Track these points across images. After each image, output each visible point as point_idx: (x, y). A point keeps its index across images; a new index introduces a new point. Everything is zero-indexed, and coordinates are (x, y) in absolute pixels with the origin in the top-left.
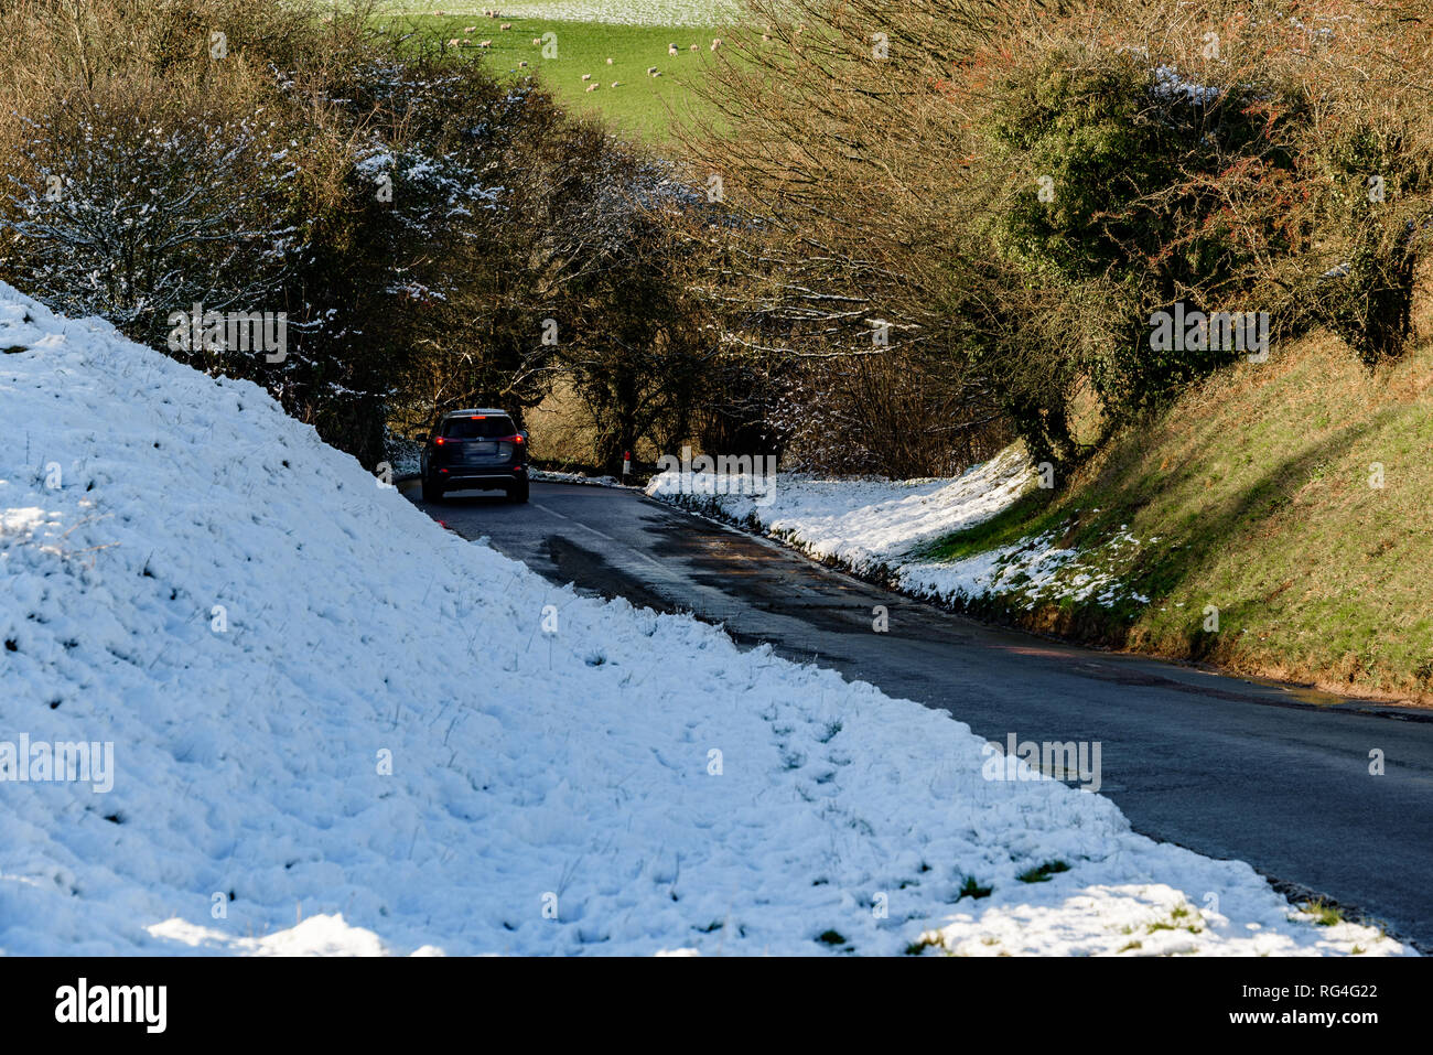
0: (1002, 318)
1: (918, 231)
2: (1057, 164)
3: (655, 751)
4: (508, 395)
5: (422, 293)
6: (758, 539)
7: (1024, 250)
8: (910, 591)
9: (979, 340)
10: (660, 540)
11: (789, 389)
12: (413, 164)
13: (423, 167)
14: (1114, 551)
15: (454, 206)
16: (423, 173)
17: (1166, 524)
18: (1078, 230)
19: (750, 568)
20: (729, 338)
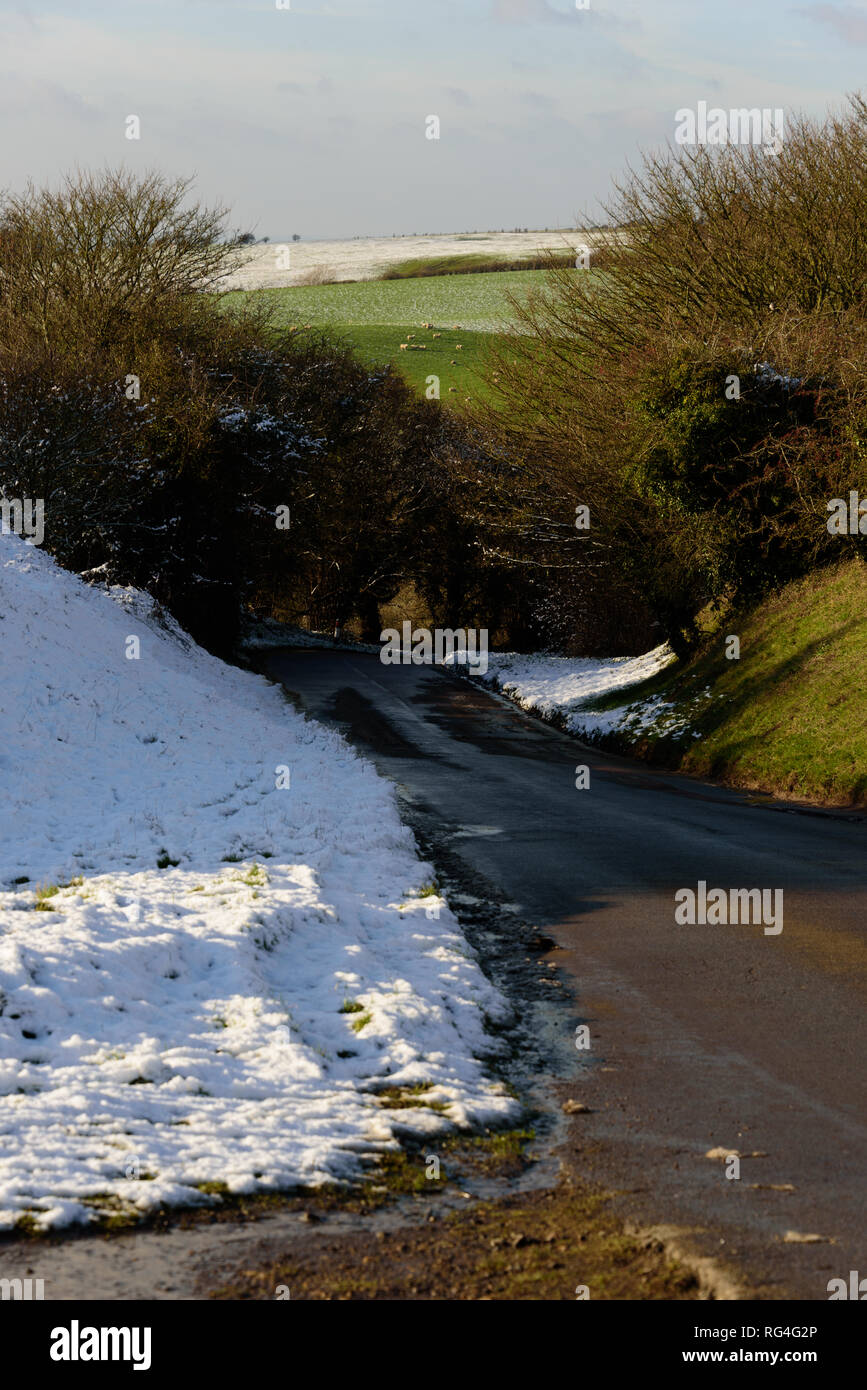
0: (645, 538)
1: (590, 475)
2: (683, 429)
3: (114, 790)
4: (365, 593)
5: (262, 511)
6: (495, 695)
7: (656, 490)
8: (572, 731)
9: (632, 554)
10: (421, 693)
11: (552, 593)
12: (260, 421)
13: (268, 423)
14: (696, 703)
15: (289, 451)
16: (267, 426)
17: (733, 687)
18: (695, 477)
19: (473, 713)
20: (492, 552)
